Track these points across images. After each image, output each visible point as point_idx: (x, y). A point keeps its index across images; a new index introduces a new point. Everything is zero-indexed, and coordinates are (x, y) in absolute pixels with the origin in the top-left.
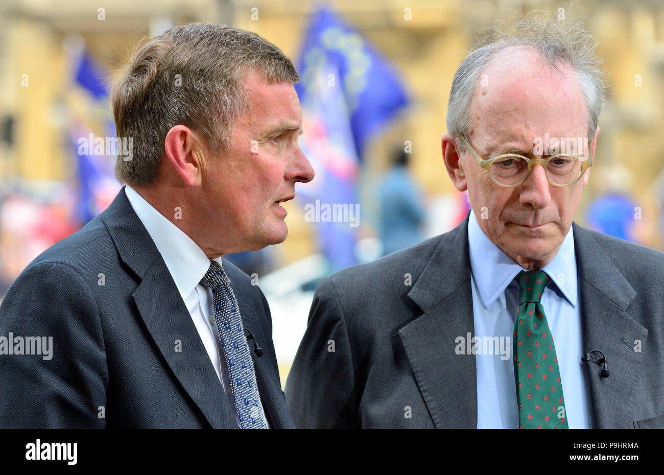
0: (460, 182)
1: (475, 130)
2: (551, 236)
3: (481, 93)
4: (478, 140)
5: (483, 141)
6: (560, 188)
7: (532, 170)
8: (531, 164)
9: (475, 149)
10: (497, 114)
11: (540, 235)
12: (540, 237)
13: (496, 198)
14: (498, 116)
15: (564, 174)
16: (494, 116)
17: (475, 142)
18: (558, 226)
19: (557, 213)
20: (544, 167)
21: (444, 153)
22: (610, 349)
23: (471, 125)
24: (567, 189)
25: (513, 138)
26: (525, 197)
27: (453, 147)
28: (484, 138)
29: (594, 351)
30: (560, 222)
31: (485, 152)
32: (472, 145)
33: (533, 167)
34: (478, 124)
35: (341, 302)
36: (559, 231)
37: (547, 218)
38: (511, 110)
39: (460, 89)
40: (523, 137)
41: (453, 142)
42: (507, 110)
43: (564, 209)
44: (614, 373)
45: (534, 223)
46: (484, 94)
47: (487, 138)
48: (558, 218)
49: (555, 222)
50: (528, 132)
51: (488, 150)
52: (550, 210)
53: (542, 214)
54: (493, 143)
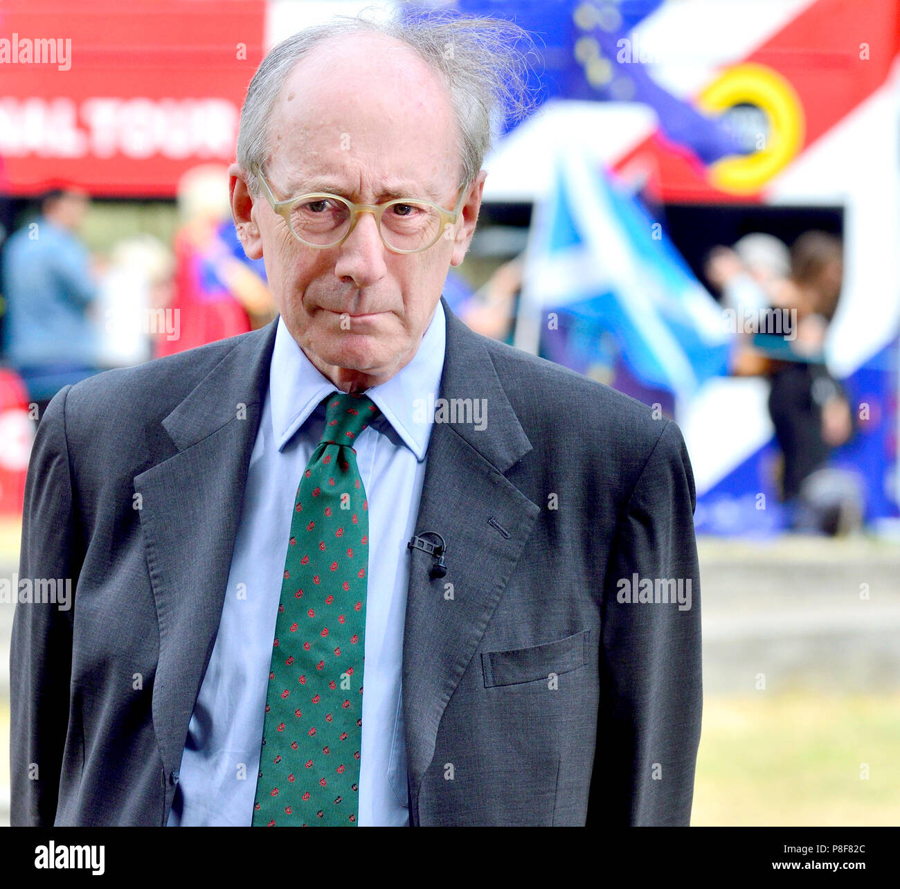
0: (252, 244)
1: (273, 158)
2: (389, 334)
3: (287, 97)
4: (276, 173)
5: (284, 174)
6: (405, 255)
7: (357, 221)
8: (356, 212)
9: (272, 187)
10: (307, 129)
11: (369, 329)
12: (369, 334)
13: (298, 265)
14: (308, 133)
15: (413, 234)
16: (302, 133)
17: (273, 177)
18: (400, 321)
19: (399, 298)
20: (375, 219)
21: (232, 195)
22: (464, 532)
23: (268, 150)
24: (417, 258)
25: (328, 168)
26: (345, 266)
27: (244, 186)
28: (284, 169)
29: (431, 533)
30: (403, 313)
31: (286, 192)
32: (268, 181)
33: (359, 216)
34: (279, 147)
35: (68, 426)
36: (401, 328)
37: (380, 303)
38: (328, 123)
39: (256, 92)
40: (343, 167)
41: (243, 178)
42: (321, 123)
43: (411, 292)
44: (462, 572)
45: (356, 309)
46: (290, 99)
47: (290, 169)
48: (400, 306)
49: (394, 313)
50: (353, 159)
51: (289, 189)
52: (385, 291)
53: (373, 296)
54: (299, 176)
